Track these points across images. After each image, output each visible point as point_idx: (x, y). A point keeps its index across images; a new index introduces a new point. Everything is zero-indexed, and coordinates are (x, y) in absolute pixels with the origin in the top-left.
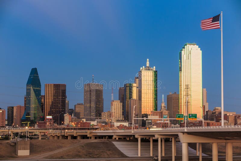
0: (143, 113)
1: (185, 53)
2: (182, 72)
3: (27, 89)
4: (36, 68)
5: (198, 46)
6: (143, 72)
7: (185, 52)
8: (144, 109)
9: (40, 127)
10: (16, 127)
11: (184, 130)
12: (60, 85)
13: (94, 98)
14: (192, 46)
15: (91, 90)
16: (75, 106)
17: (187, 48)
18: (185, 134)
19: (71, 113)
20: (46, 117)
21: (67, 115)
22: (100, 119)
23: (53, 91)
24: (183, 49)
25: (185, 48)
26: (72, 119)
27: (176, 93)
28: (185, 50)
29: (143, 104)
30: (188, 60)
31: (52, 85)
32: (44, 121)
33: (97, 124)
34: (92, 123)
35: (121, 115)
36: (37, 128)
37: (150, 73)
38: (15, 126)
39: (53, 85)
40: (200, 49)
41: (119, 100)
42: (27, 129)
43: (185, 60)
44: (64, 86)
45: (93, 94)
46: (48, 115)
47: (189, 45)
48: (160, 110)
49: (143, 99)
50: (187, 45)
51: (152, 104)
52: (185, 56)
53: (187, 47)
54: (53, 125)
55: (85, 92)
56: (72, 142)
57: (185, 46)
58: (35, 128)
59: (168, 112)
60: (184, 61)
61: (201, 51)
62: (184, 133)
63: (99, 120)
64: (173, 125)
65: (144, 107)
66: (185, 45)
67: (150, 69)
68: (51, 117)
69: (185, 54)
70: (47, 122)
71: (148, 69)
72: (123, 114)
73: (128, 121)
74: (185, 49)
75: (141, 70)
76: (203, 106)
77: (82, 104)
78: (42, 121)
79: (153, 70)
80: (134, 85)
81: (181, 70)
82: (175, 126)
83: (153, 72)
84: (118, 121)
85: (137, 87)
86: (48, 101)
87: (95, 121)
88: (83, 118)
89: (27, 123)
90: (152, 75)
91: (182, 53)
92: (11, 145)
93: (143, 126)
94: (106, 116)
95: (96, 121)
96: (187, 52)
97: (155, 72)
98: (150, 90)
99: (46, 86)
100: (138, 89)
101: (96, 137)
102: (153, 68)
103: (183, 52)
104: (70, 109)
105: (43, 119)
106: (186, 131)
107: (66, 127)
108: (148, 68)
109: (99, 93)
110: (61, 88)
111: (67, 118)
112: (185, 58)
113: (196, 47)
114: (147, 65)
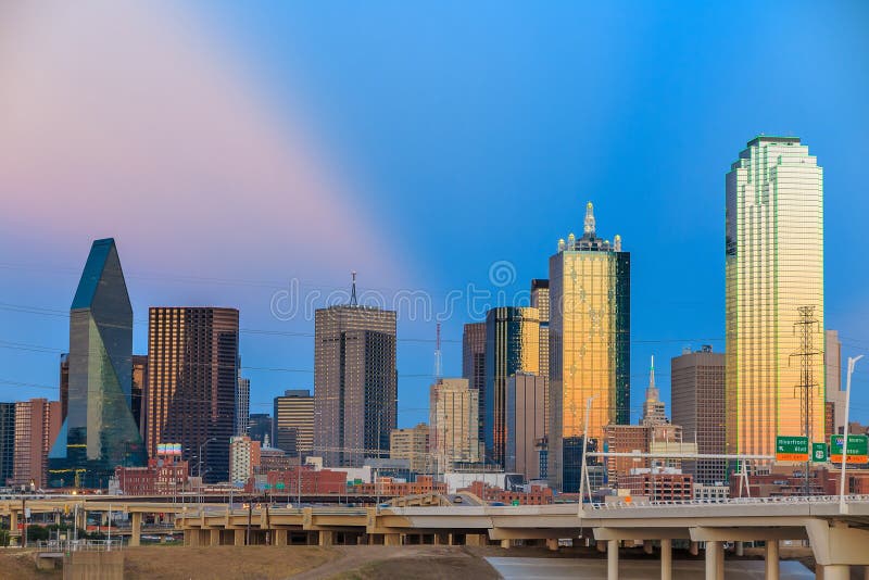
0: (567, 434)
1: (753, 177)
2: (739, 259)
3: (74, 330)
4: (111, 242)
5: (806, 149)
6: (568, 260)
7: (753, 172)
8: (574, 416)
9: (130, 489)
10: (28, 490)
11: (838, 506)
12: (211, 311)
14: (781, 148)
15: (343, 335)
16: (276, 400)
17: (761, 155)
18: (837, 524)
20: (155, 449)
21: (241, 439)
22: (382, 456)
23: (185, 337)
24: (743, 161)
25: (753, 156)
26: (265, 456)
27: (709, 347)
28: (753, 166)
29: (567, 393)
30: (763, 208)
31: (179, 314)
32: (146, 464)
33: (372, 478)
34: (352, 474)
35: (475, 443)
36: (118, 497)
37: (597, 262)
38: (23, 488)
39: (185, 314)
40: (814, 159)
41: (465, 376)
42: (76, 499)
43: (752, 207)
44: (232, 315)
45: (356, 351)
46: (165, 441)
47: (767, 143)
48: (641, 423)
49: (567, 374)
50: (762, 144)
51: (606, 397)
52: (751, 189)
53: (761, 150)
54: (187, 481)
55: (322, 341)
56: (308, 557)
57: (753, 149)
58: (111, 495)
59: (677, 430)
60: (747, 210)
62: (831, 520)
63: (381, 463)
64: (697, 486)
65: (573, 408)
66: (750, 144)
67: (599, 245)
68: (174, 449)
69: (749, 181)
70: (160, 469)
71: (590, 244)
72: (481, 438)
73: (503, 467)
74: (753, 161)
75: (560, 250)
76: (826, 403)
77: (305, 395)
78: (136, 465)
79: (612, 250)
80: (530, 313)
82: (709, 488)
83: (610, 261)
84: (461, 466)
85: (542, 324)
86: (161, 388)
87: (361, 465)
88: (311, 454)
89: (74, 474)
90: (605, 273)
91: (739, 178)
92: (38, 571)
93: (567, 489)
94: (411, 446)
95: (367, 468)
96: (761, 172)
97: (618, 260)
98: (597, 338)
99: (157, 314)
100: (546, 329)
101: (416, 537)
102: (612, 240)
103: (741, 173)
104: (255, 417)
105: (141, 455)
106: (844, 510)
107: (241, 491)
108: (592, 240)
109: (379, 348)
110: (218, 327)
111: (243, 454)
112: (750, 199)
113: (801, 150)
114: (588, 229)
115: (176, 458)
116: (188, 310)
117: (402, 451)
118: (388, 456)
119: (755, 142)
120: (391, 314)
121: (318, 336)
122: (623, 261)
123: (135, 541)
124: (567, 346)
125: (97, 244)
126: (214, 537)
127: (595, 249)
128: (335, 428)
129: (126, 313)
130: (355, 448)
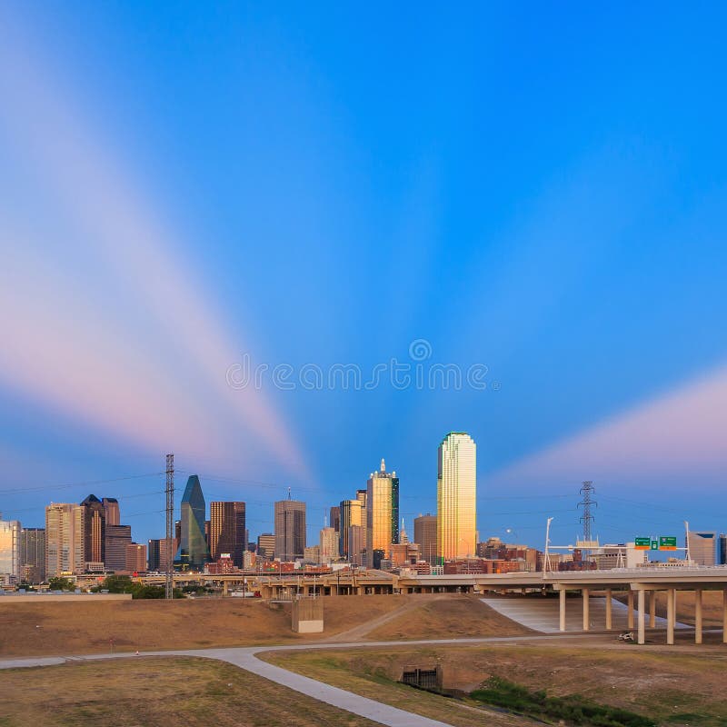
0: (375, 548)
1: (449, 448)
3: (182, 509)
4: (197, 476)
5: (469, 437)
6: (375, 482)
7: (449, 446)
8: (377, 541)
9: (211, 572)
13: (291, 524)
14: (460, 436)
15: (286, 512)
16: (259, 538)
17: (452, 439)
19: (252, 550)
20: (220, 556)
21: (246, 552)
22: (300, 557)
23: (225, 513)
24: (445, 442)
25: (449, 440)
26: (256, 558)
27: (430, 514)
28: (449, 444)
29: (374, 533)
30: (453, 460)
31: (222, 504)
37: (385, 483)
40: (473, 441)
41: (331, 527)
44: (243, 505)
45: (291, 518)
47: (454, 435)
49: (374, 526)
50: (452, 435)
52: (448, 453)
53: (452, 437)
54: (234, 568)
55: (277, 514)
57: (449, 437)
58: (205, 574)
61: (475, 445)
65: (377, 538)
66: (447, 435)
67: (386, 475)
68: (228, 556)
69: (447, 450)
71: (383, 475)
74: (449, 442)
75: (371, 478)
77: (271, 535)
78: (213, 562)
79: (391, 478)
81: (440, 478)
83: (391, 481)
85: (363, 506)
86: (217, 531)
89: (182, 566)
91: (443, 448)
94: (312, 553)
96: (452, 446)
99: (214, 505)
100: (365, 509)
102: (391, 473)
103: (444, 446)
104: (251, 543)
109: (299, 517)
110: (238, 509)
111: (248, 557)
112: (448, 457)
113: (467, 437)
114: (382, 470)
115: (228, 559)
116: (226, 503)
117: (309, 555)
118: (302, 557)
119: (450, 435)
120: (304, 504)
121: (276, 512)
122: (395, 482)
123: (225, 592)
124: (374, 515)
125: (191, 477)
126: (274, 590)
127: (385, 477)
128: (283, 547)
129: (203, 504)
130: (291, 554)
